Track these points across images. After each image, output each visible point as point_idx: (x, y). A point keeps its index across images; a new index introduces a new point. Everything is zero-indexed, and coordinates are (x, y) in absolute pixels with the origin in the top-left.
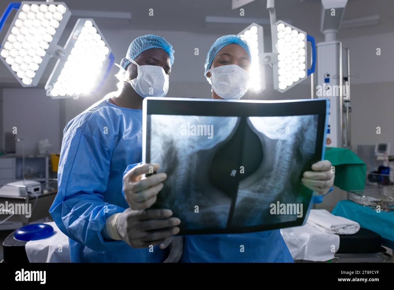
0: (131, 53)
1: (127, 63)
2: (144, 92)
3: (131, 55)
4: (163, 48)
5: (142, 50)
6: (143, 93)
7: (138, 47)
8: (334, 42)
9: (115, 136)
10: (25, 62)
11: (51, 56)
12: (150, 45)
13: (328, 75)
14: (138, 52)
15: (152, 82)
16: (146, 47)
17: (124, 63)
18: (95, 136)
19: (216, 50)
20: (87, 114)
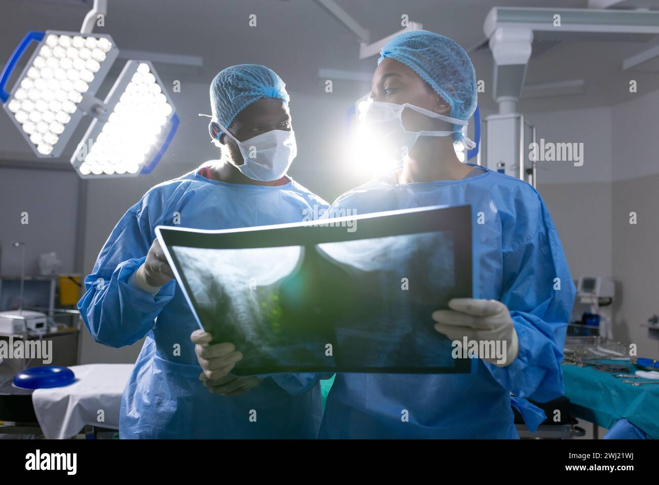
8: (513, 115)
10: (44, 121)
11: (85, 113)
13: (503, 165)
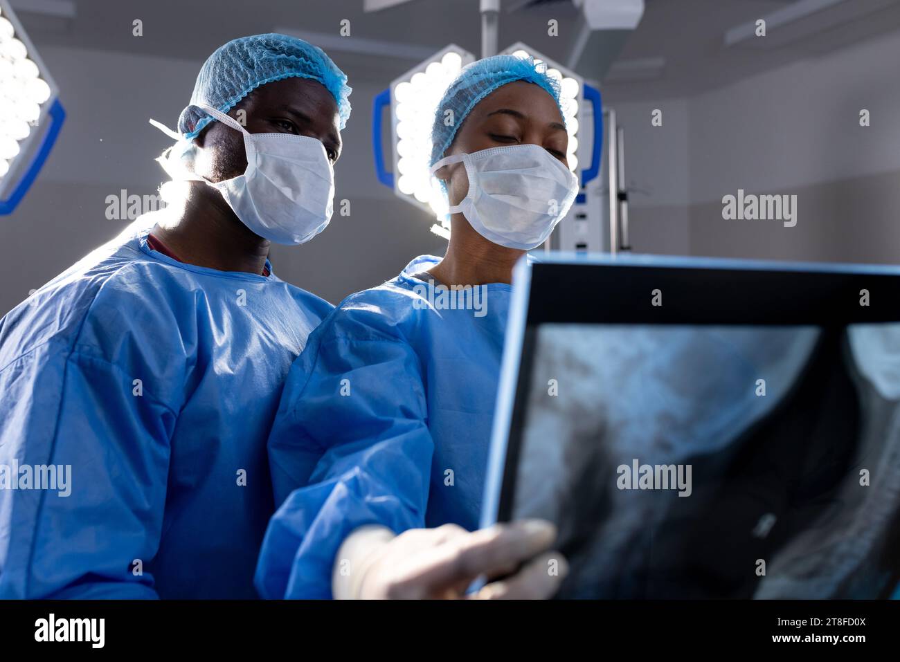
0: (218, 92)
1: (205, 122)
2: (266, 221)
3: (218, 97)
4: (320, 80)
5: (255, 82)
6: (265, 224)
7: (238, 70)
9: (189, 362)
12: (279, 66)
13: (583, 186)
14: (242, 87)
15: (296, 190)
16: (268, 75)
17: (193, 121)
18: (118, 363)
19: (469, 98)
20: (80, 287)
